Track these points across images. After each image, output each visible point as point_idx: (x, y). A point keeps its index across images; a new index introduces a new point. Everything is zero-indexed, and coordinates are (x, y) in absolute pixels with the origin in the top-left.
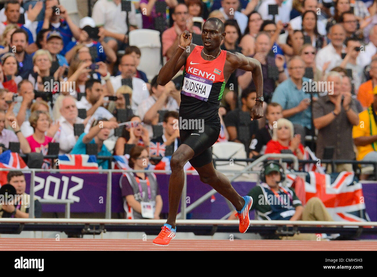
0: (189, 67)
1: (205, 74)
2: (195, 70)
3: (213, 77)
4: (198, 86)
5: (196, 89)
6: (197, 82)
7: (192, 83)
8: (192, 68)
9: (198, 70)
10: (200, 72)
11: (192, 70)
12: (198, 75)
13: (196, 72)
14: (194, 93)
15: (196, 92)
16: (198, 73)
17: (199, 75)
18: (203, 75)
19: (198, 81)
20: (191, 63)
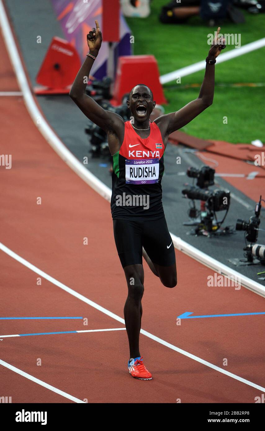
0: (130, 151)
1: (150, 153)
2: (138, 153)
3: (158, 154)
4: (147, 170)
5: (145, 174)
6: (145, 166)
7: (140, 168)
8: (134, 151)
9: (141, 152)
10: (144, 153)
11: (135, 154)
12: (142, 158)
13: (140, 154)
14: (145, 179)
15: (146, 177)
16: (142, 154)
17: (144, 156)
18: (148, 156)
19: (146, 164)
20: (130, 146)
